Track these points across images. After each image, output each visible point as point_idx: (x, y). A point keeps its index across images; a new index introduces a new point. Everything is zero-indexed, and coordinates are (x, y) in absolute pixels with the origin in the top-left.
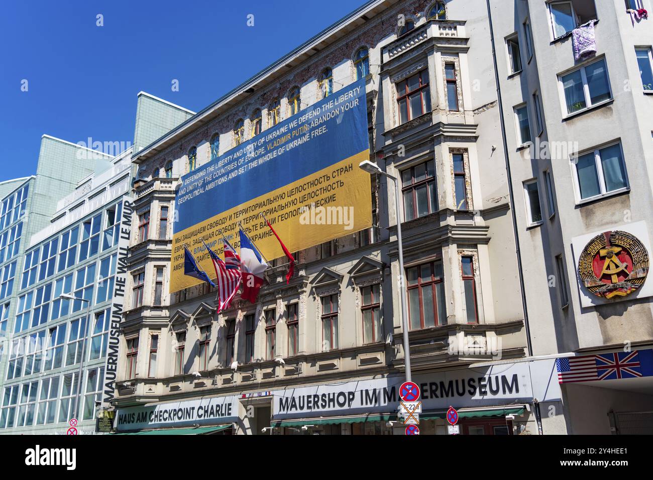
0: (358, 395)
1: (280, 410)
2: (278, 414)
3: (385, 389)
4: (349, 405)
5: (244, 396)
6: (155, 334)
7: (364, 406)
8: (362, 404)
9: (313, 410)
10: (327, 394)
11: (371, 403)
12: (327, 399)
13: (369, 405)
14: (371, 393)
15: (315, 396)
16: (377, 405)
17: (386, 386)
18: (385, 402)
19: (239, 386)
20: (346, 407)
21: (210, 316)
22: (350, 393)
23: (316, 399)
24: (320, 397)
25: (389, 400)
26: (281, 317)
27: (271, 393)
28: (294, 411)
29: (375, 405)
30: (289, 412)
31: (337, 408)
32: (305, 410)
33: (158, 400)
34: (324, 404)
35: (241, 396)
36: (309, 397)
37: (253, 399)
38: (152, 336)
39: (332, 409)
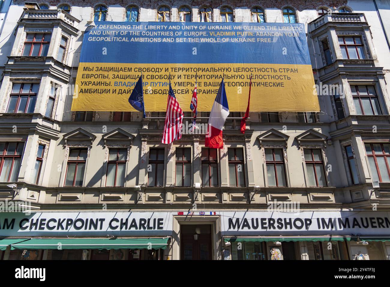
0: (314, 222)
1: (230, 228)
2: (227, 230)
3: (339, 219)
4: (307, 228)
5: (181, 214)
6: (43, 143)
7: (321, 229)
8: (319, 227)
9: (268, 230)
10: (283, 218)
11: (328, 228)
12: (283, 222)
13: (326, 229)
14: (327, 221)
15: (270, 220)
16: (334, 229)
17: (340, 217)
18: (340, 227)
19: (173, 205)
20: (304, 229)
21: (130, 140)
22: (306, 220)
23: (272, 222)
24: (276, 221)
25: (345, 227)
26: (224, 155)
27: (217, 213)
28: (246, 229)
29: (332, 229)
30: (240, 230)
31: (294, 229)
32: (260, 229)
33: (39, 208)
34: (280, 226)
35: (177, 213)
36: (263, 220)
37: (192, 217)
38: (40, 144)
39: (288, 229)
